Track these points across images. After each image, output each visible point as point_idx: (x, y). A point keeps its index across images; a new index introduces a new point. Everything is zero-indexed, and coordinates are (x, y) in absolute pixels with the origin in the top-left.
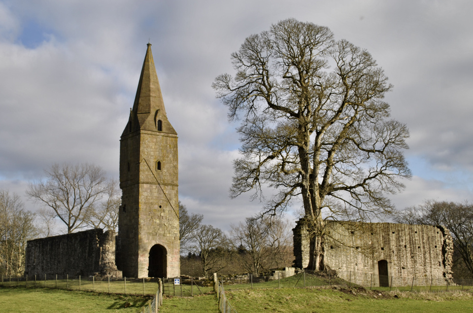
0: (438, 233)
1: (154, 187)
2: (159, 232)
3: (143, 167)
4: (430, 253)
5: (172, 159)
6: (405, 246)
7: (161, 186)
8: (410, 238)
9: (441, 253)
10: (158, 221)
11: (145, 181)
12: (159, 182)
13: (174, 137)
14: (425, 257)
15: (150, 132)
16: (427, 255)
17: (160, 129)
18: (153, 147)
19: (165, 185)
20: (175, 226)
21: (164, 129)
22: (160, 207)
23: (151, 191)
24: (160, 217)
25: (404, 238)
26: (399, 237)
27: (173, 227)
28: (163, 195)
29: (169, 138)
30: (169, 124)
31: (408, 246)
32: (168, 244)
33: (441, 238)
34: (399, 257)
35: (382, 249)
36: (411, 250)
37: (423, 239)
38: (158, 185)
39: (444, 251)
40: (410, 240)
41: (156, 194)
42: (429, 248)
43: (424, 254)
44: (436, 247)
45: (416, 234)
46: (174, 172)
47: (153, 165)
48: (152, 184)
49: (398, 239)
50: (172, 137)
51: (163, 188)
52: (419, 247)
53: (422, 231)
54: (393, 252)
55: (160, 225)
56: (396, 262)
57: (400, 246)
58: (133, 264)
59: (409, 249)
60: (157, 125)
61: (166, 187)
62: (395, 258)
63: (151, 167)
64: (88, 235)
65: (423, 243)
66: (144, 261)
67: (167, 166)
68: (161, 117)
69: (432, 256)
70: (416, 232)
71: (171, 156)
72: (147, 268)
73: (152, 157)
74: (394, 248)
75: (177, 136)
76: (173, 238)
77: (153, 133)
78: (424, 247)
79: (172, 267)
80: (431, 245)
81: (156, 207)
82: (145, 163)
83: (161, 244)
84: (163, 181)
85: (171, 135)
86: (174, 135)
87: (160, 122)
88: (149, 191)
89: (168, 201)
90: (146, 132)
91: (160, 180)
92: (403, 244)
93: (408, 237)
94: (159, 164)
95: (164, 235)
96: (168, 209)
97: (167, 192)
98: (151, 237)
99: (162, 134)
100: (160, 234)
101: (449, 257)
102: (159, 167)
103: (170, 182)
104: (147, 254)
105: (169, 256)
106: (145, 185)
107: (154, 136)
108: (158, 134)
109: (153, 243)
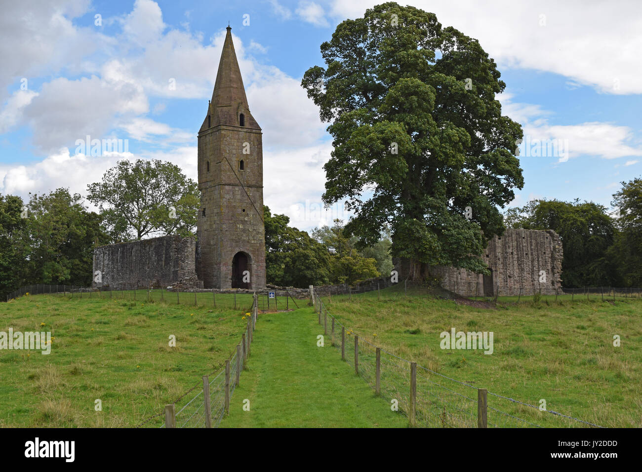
0: (547, 238)
1: (237, 189)
2: (243, 238)
3: (224, 166)
4: (538, 260)
5: (256, 158)
6: (512, 253)
7: (245, 188)
8: (517, 244)
9: (550, 260)
10: (241, 227)
11: (227, 182)
12: (242, 182)
13: (258, 133)
14: (532, 265)
15: (230, 128)
16: (536, 263)
17: (242, 124)
18: (235, 145)
19: (249, 186)
20: (260, 231)
21: (247, 124)
22: (244, 210)
23: (233, 193)
24: (244, 222)
25: (511, 245)
26: (506, 243)
27: (258, 233)
28: (246, 198)
29: (252, 134)
30: (252, 119)
31: (515, 253)
32: (253, 251)
33: (550, 244)
34: (505, 265)
35: (487, 256)
36: (518, 258)
37: (531, 245)
38: (241, 187)
39: (553, 259)
40: (517, 247)
41: (239, 197)
42: (538, 255)
43: (532, 262)
44: (545, 253)
45: (523, 240)
46: (258, 172)
47: (235, 165)
48: (234, 185)
49: (505, 246)
50: (256, 133)
51: (246, 190)
52: (526, 254)
53: (531, 237)
54: (499, 259)
55: (244, 231)
56: (502, 271)
57: (507, 253)
58: (215, 273)
59: (516, 256)
60: (239, 120)
61: (250, 189)
62: (501, 266)
63: (234, 167)
64: (165, 242)
65: (531, 249)
66: (227, 270)
67: (250, 165)
68: (243, 110)
69: (541, 264)
70: (524, 238)
71: (255, 154)
72: (230, 277)
73: (234, 156)
74: (499, 255)
75: (262, 132)
76: (258, 245)
77: (235, 129)
78: (532, 254)
80: (540, 252)
81: (240, 210)
82: (227, 163)
83: (246, 251)
84: (247, 182)
85: (254, 131)
86: (258, 131)
87: (242, 116)
88: (231, 193)
89: (252, 204)
90: (227, 128)
91: (244, 181)
92: (510, 251)
93: (515, 244)
94: (242, 162)
95: (248, 242)
96: (252, 213)
97: (251, 194)
98: (234, 244)
99: (245, 130)
100: (244, 240)
101: (559, 264)
102: (242, 167)
103: (254, 183)
104: (230, 263)
105: (254, 264)
106: (227, 187)
107: (236, 132)
108: (240, 130)
109: (237, 251)
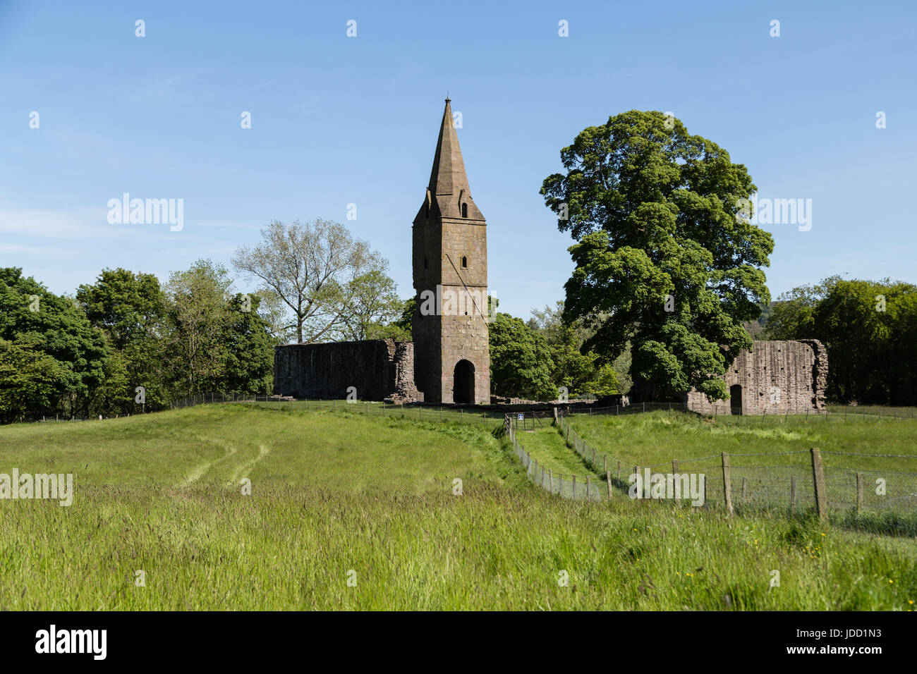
0: (808, 350)
1: (459, 289)
2: (465, 344)
3: (445, 264)
4: (796, 375)
5: (480, 253)
6: (765, 368)
7: (468, 288)
8: (771, 358)
9: (810, 375)
10: (464, 332)
11: (448, 282)
13: (482, 225)
14: (789, 381)
15: (453, 221)
16: (793, 378)
17: (465, 214)
18: (457, 239)
19: (472, 286)
20: (484, 336)
21: (470, 216)
24: (466, 327)
25: (763, 359)
26: (757, 357)
27: (482, 338)
29: (475, 226)
30: (476, 208)
31: (768, 368)
32: (476, 359)
33: (811, 357)
34: (756, 380)
35: (736, 372)
36: (772, 373)
37: (788, 359)
38: (463, 288)
39: (815, 373)
40: (771, 361)
42: (796, 369)
43: (789, 377)
44: (804, 367)
45: (779, 353)
46: (482, 269)
47: (457, 262)
48: (456, 286)
49: (756, 360)
50: (479, 225)
52: (782, 369)
53: (788, 349)
54: (749, 375)
55: (466, 336)
56: (752, 388)
57: (758, 368)
58: (435, 384)
59: (770, 371)
60: (461, 211)
61: (474, 289)
62: (752, 383)
63: (455, 265)
64: (376, 347)
65: (788, 363)
66: (447, 380)
67: (474, 262)
68: (466, 199)
69: (799, 379)
70: (779, 351)
71: (478, 249)
72: (452, 388)
73: (456, 252)
74: (750, 371)
75: (486, 223)
76: (482, 352)
77: (458, 221)
78: (789, 369)
79: (481, 387)
80: (798, 366)
82: (448, 260)
83: (468, 359)
84: (470, 281)
85: (478, 222)
86: (481, 223)
87: (465, 205)
90: (448, 220)
91: (466, 281)
92: (763, 365)
93: (768, 358)
94: (464, 260)
95: (471, 349)
96: (475, 316)
98: (456, 351)
99: (468, 222)
100: (467, 347)
101: (822, 380)
102: (465, 264)
103: (477, 282)
104: (452, 373)
105: (477, 374)
107: (458, 225)
108: (462, 222)
109: (459, 359)
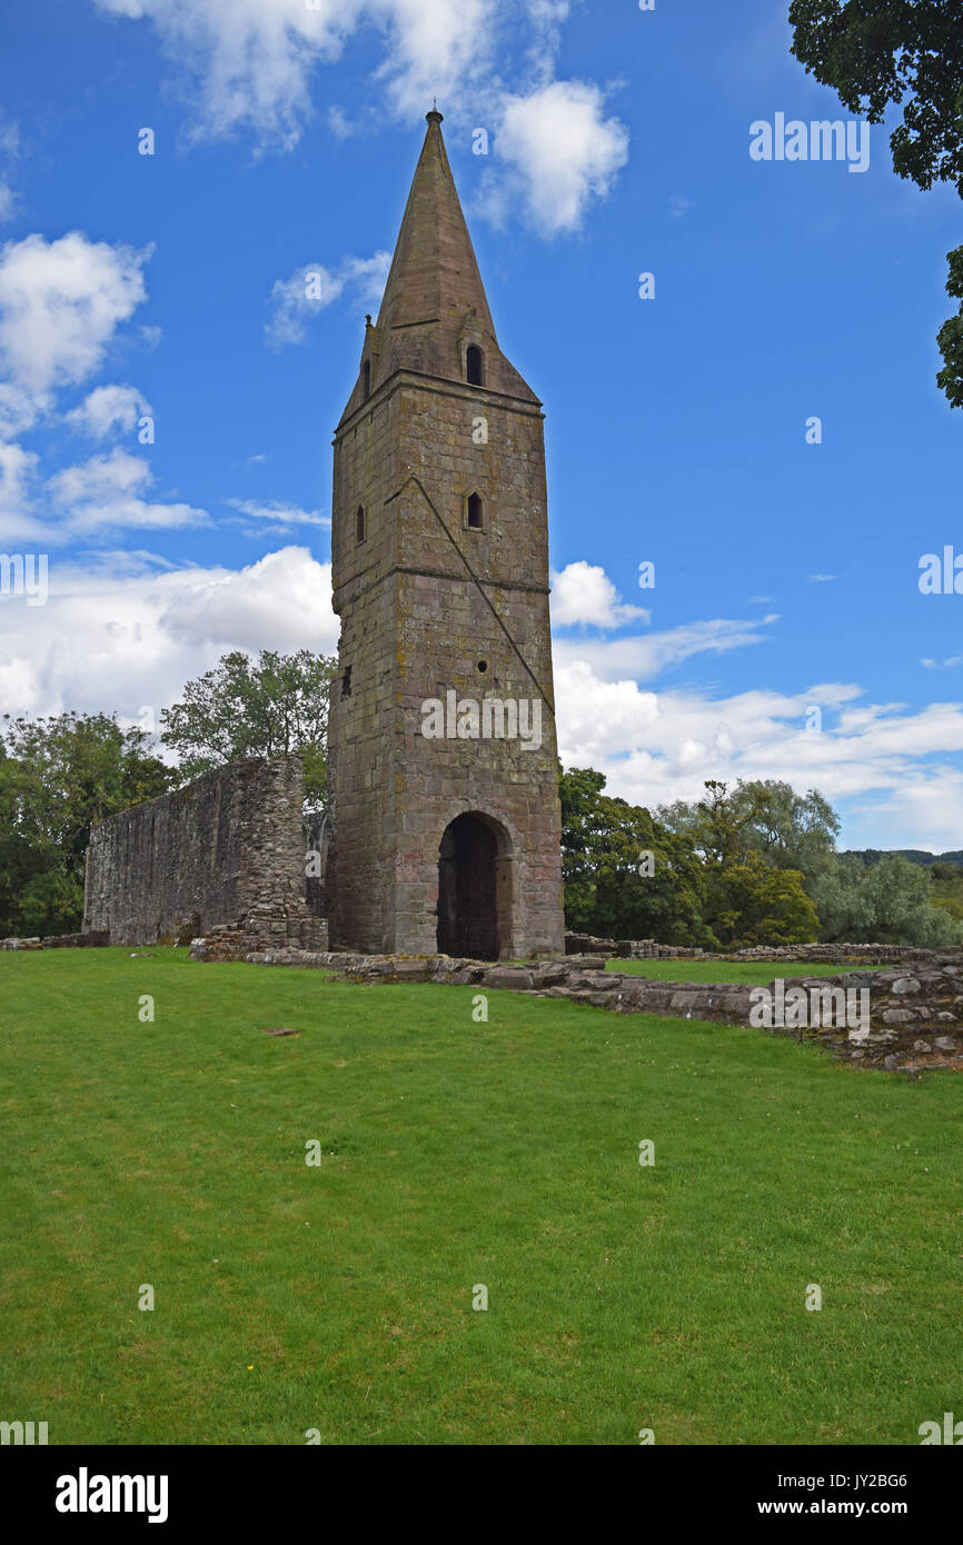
1: (457, 588)
2: (479, 763)
3: (411, 508)
5: (524, 491)
7: (486, 589)
11: (423, 563)
12: (476, 570)
13: (528, 414)
15: (435, 385)
17: (475, 375)
18: (452, 441)
19: (502, 585)
21: (492, 382)
22: (482, 667)
23: (443, 604)
28: (491, 622)
29: (509, 415)
32: (515, 811)
38: (471, 585)
41: (463, 617)
47: (454, 512)
48: (447, 577)
50: (523, 413)
51: (490, 596)
58: (377, 892)
60: (465, 364)
61: (504, 593)
63: (445, 515)
66: (420, 878)
67: (505, 514)
68: (478, 335)
71: (519, 479)
72: (433, 905)
73: (447, 477)
75: (543, 410)
76: (535, 790)
77: (451, 390)
79: (534, 902)
81: (468, 665)
82: (420, 497)
83: (490, 811)
84: (493, 569)
85: (516, 405)
86: (528, 408)
87: (474, 353)
88: (436, 603)
89: (512, 645)
90: (422, 383)
91: (481, 565)
94: (474, 502)
95: (498, 779)
96: (511, 675)
97: (507, 613)
98: (446, 784)
99: (486, 398)
100: (483, 771)
102: (475, 519)
103: (517, 574)
104: (433, 853)
105: (520, 860)
106: (419, 581)
107: (453, 400)
108: (468, 394)
109: (457, 808)
